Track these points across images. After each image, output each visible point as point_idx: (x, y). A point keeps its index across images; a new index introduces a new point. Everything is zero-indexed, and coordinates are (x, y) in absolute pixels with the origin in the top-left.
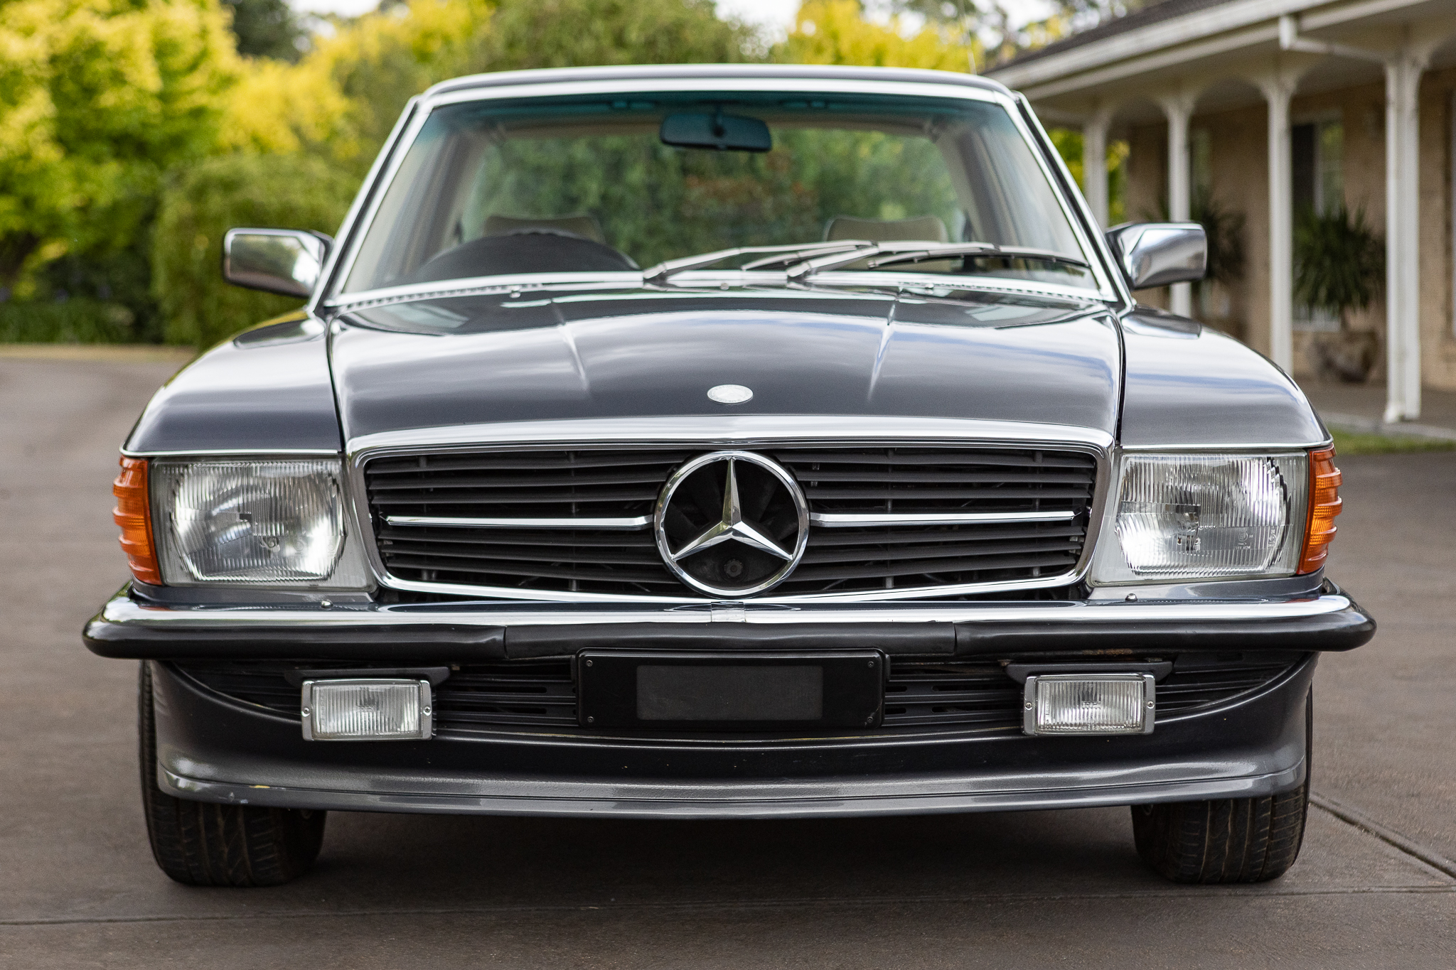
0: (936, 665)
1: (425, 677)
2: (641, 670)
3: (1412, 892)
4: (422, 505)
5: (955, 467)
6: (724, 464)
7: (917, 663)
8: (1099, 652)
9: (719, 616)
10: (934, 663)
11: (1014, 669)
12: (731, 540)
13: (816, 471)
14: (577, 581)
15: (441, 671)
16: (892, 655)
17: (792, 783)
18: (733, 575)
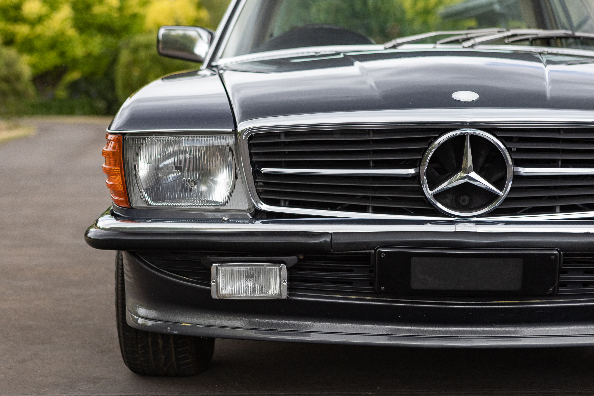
0: (588, 258)
1: (284, 262)
2: (414, 259)
4: (282, 161)
6: (463, 137)
7: (577, 257)
9: (460, 228)
12: (467, 182)
13: (515, 142)
14: (372, 206)
15: (293, 259)
16: (564, 252)
17: (498, 327)
18: (464, 204)
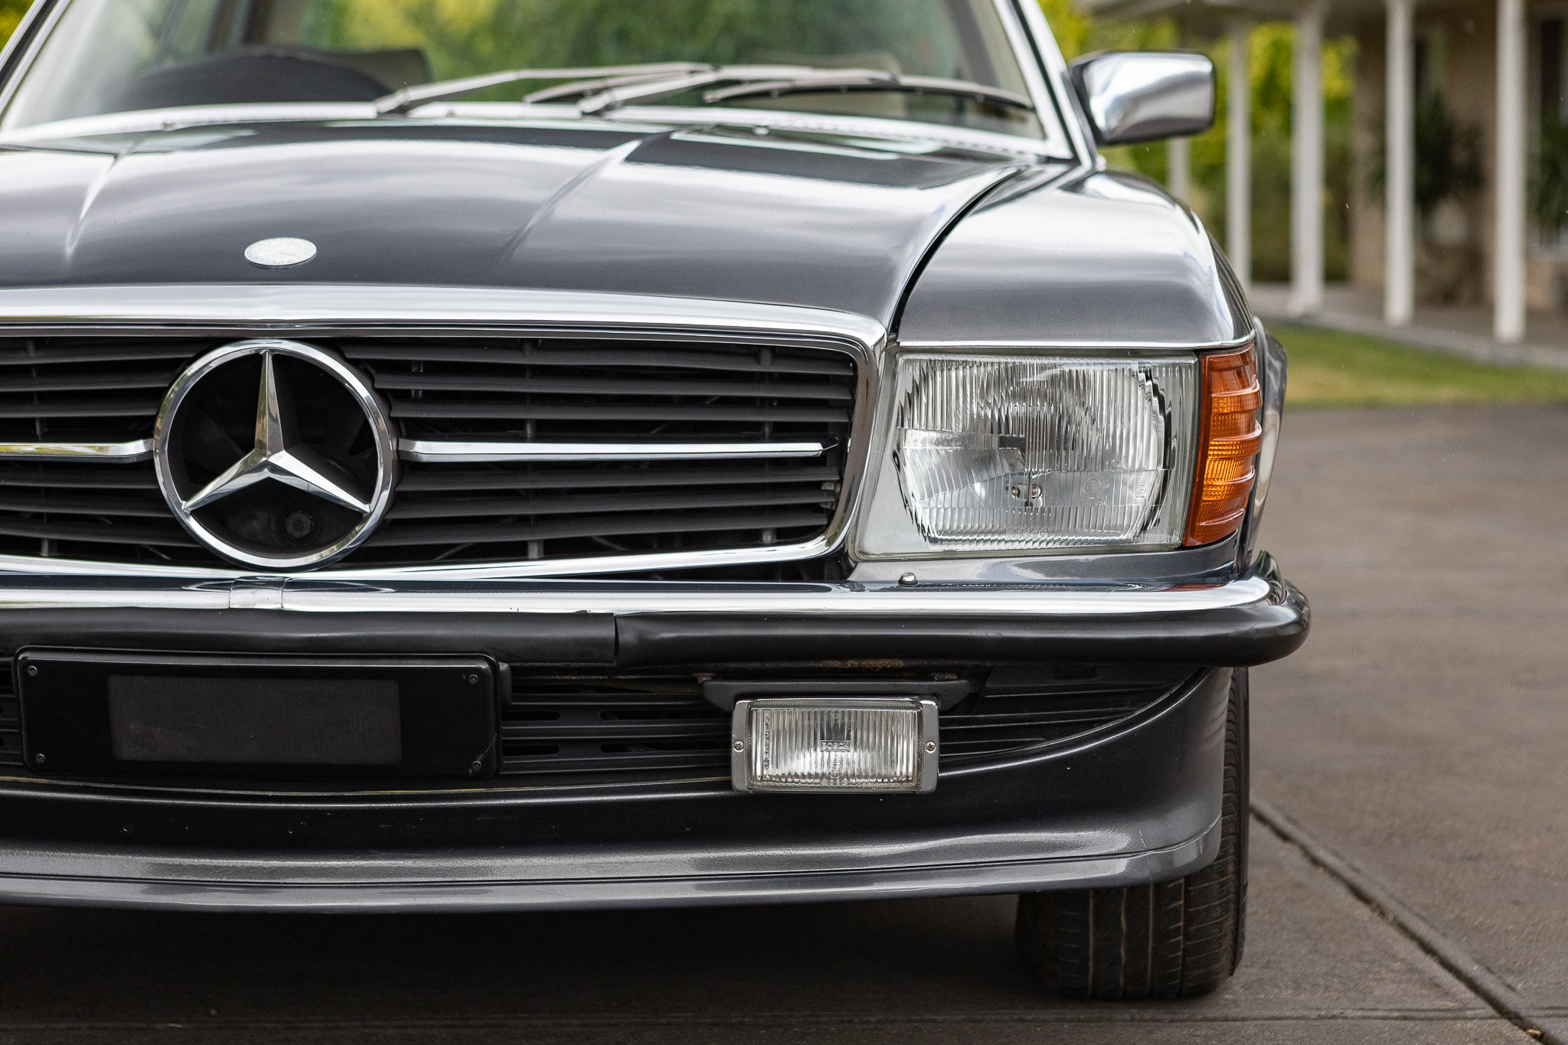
0: (595, 679)
2: (115, 682)
3: (1405, 1018)
5: (643, 372)
6: (256, 359)
7: (567, 677)
8: (851, 663)
9: (240, 599)
10: (593, 677)
11: (715, 689)
12: (269, 479)
13: (417, 373)
14: (50, 540)
16: (511, 665)
17: (385, 858)
18: (297, 535)
